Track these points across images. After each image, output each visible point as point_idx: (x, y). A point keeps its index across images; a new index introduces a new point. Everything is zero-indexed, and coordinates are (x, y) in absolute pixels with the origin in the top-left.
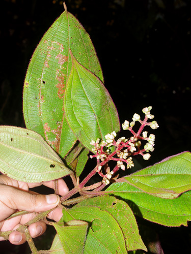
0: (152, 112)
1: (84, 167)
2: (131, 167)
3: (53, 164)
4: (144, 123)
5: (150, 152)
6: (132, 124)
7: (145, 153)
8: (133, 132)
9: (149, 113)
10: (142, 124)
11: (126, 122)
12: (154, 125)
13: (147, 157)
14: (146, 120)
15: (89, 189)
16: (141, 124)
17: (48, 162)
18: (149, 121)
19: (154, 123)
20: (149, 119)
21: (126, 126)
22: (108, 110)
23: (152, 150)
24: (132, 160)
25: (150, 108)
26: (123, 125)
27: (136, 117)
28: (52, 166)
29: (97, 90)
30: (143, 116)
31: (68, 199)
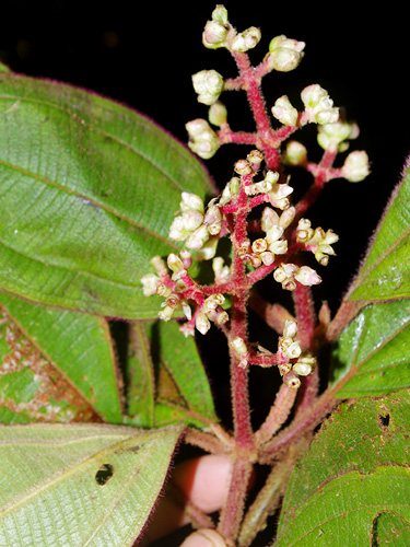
0: (239, 23)
1: (201, 369)
2: (331, 251)
3: (97, 467)
4: (250, 79)
5: (354, 145)
6: (218, 114)
7: (340, 160)
8: (243, 138)
9: (233, 31)
10: (246, 87)
11: (195, 128)
12: (286, 54)
13: (357, 167)
14: (243, 63)
15: (277, 427)
16: (242, 93)
17: (80, 481)
18: (257, 54)
19: (279, 49)
20: (250, 52)
21: (202, 138)
22: (108, 140)
23: (352, 131)
24: (314, 227)
25: (220, 13)
26: (194, 147)
27: (207, 85)
28: (104, 476)
29: (16, 114)
30: (223, 62)
31: (246, 511)
